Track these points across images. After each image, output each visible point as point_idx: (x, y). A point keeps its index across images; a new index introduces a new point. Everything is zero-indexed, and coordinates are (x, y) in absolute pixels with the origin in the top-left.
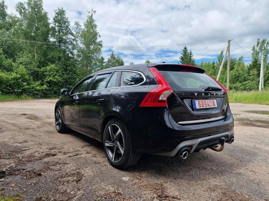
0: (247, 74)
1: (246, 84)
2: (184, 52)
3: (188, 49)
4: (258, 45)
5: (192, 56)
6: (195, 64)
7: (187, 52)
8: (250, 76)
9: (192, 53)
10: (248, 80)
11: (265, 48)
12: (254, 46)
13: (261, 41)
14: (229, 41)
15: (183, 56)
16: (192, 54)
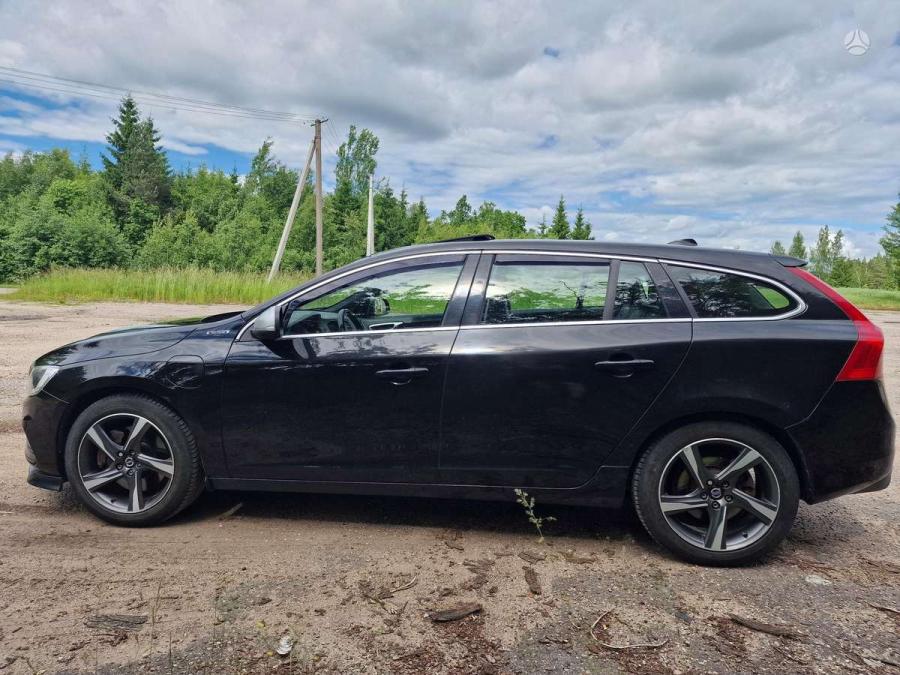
0: (338, 226)
1: (336, 254)
2: (123, 119)
3: (138, 107)
4: (350, 144)
5: (158, 140)
6: (169, 169)
7: (135, 121)
8: (345, 231)
9: (154, 129)
10: (338, 242)
11: (366, 156)
12: (344, 146)
13: (358, 135)
14: (319, 122)
15: (120, 133)
16: (155, 132)
